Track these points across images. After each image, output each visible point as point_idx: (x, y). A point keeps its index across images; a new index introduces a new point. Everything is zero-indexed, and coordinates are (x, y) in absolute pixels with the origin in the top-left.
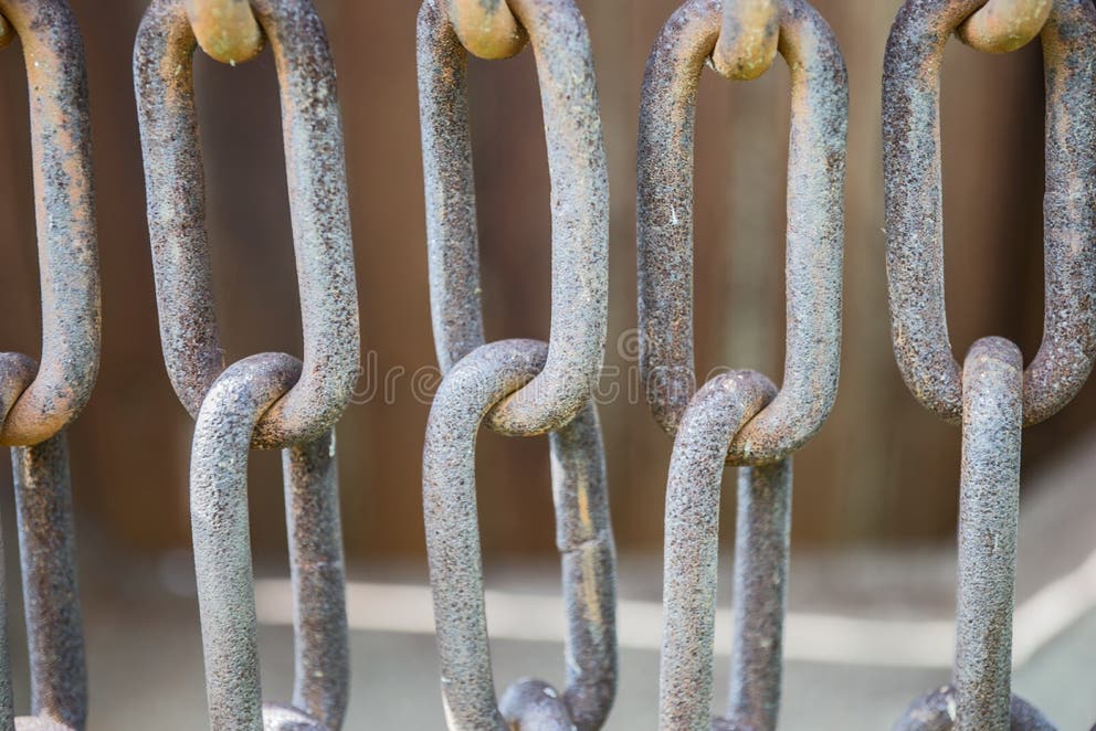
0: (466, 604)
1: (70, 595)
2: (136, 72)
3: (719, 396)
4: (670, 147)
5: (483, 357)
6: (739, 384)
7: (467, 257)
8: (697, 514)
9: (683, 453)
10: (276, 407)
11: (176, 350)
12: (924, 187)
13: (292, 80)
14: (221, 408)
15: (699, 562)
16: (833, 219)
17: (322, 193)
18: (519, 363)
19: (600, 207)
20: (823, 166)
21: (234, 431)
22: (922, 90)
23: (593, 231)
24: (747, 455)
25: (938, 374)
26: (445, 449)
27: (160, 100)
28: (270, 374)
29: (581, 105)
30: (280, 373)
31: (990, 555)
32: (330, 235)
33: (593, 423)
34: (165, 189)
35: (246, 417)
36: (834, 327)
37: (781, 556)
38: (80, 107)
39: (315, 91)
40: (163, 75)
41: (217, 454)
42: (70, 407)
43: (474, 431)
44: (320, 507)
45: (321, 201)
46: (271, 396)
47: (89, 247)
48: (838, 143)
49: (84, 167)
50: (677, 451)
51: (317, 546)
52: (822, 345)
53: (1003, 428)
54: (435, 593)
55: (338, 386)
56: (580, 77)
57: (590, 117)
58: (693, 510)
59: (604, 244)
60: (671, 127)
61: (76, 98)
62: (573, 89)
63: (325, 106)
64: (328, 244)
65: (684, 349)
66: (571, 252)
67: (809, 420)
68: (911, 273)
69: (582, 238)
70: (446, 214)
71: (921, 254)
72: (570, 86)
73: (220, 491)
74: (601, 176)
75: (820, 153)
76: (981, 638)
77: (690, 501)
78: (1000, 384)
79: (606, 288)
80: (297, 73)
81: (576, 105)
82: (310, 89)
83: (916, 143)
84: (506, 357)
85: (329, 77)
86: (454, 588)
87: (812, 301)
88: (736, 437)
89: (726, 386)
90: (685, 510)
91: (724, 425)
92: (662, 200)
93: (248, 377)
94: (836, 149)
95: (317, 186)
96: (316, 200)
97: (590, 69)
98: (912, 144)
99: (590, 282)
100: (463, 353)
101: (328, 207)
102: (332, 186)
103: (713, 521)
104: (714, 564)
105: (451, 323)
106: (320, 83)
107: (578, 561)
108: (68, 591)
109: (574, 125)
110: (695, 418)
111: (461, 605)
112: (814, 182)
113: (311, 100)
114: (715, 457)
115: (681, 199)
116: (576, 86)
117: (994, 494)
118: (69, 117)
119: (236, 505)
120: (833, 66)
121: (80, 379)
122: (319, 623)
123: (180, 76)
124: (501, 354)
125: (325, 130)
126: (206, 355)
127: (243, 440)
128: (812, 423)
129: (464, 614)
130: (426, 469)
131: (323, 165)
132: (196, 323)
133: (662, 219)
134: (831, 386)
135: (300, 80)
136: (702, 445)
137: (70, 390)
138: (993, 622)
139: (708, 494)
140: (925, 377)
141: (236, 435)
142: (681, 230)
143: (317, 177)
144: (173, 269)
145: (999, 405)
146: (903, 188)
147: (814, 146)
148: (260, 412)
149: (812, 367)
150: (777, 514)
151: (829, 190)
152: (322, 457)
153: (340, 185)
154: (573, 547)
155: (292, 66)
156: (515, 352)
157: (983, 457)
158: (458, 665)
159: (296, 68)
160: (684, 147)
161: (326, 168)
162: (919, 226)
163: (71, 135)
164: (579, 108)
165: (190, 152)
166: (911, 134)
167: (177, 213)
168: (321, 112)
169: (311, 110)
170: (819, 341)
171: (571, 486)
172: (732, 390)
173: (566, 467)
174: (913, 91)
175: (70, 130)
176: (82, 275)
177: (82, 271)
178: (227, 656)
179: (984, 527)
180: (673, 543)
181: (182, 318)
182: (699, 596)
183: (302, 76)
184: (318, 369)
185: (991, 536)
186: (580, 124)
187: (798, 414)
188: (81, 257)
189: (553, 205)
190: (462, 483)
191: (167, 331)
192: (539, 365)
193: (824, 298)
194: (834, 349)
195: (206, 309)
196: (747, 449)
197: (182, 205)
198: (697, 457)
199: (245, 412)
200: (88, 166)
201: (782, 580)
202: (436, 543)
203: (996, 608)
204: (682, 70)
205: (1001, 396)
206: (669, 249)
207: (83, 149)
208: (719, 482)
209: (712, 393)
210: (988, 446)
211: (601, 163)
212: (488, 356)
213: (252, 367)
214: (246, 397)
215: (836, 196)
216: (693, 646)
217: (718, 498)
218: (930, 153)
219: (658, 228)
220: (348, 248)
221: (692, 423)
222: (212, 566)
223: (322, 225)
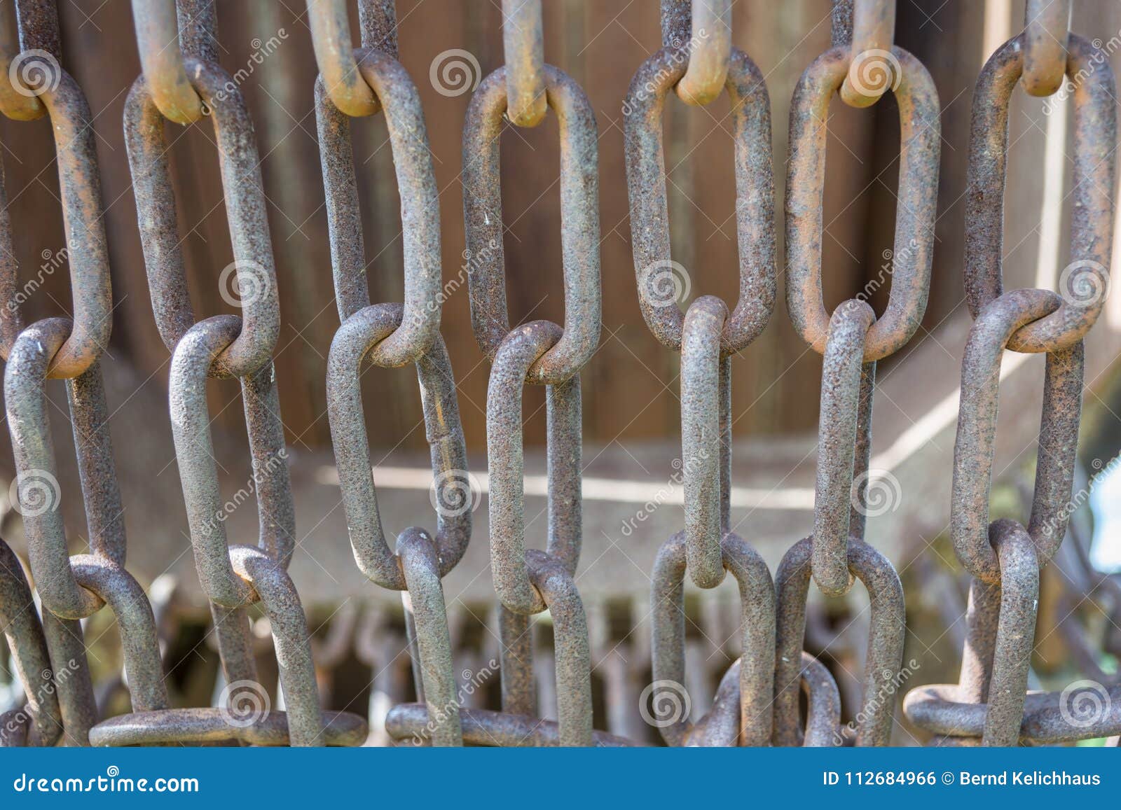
0: (358, 479)
1: (109, 475)
2: (125, 131)
3: (519, 339)
4: (482, 173)
5: (363, 316)
6: (534, 330)
7: (354, 249)
8: (506, 417)
9: (495, 377)
10: (226, 351)
11: (160, 314)
12: (652, 196)
13: (223, 135)
14: (186, 353)
15: (509, 448)
16: (590, 219)
17: (246, 209)
18: (388, 319)
19: (432, 214)
20: (581, 184)
21: (195, 367)
22: (648, 131)
23: (428, 232)
24: (541, 377)
25: (667, 322)
26: (338, 377)
27: (140, 149)
28: (220, 329)
29: (415, 146)
30: (229, 329)
31: (699, 442)
32: (253, 237)
33: (443, 358)
34: (147, 208)
35: (203, 358)
36: (595, 292)
37: (575, 443)
38: (89, 155)
39: (238, 141)
40: (142, 133)
41: (184, 383)
42: (93, 353)
43: (357, 364)
44: (266, 417)
45: (246, 214)
46: (222, 344)
47: (99, 248)
48: (591, 168)
49: (93, 195)
50: (492, 375)
51: (266, 442)
52: (587, 304)
53: (705, 357)
54: (340, 472)
55: (264, 335)
56: (412, 127)
57: (422, 154)
58: (503, 415)
59: (436, 239)
60: (481, 159)
61: (86, 150)
62: (409, 136)
63: (246, 151)
64: (252, 242)
65: (498, 307)
66: (413, 245)
67: (580, 354)
68: (647, 254)
69: (420, 235)
70: (338, 221)
71: (652, 241)
72: (407, 134)
73: (187, 407)
74: (431, 193)
75: (578, 174)
76: (696, 497)
77: (500, 409)
78: (704, 328)
79: (439, 268)
80: (225, 129)
81: (412, 146)
82: (234, 140)
83: (646, 167)
84: (378, 315)
85: (248, 132)
86: (350, 469)
87: (579, 274)
88: (533, 366)
89: (524, 332)
90: (498, 415)
91: (522, 358)
92: (478, 208)
93: (205, 332)
94: (589, 172)
95: (243, 204)
96: (243, 213)
97: (420, 122)
98: (643, 168)
99: (426, 265)
100: (352, 312)
101: (251, 218)
102: (253, 204)
103: (517, 422)
104: (520, 450)
105: (345, 293)
106: (241, 136)
107: (439, 449)
108: (107, 473)
109: (411, 160)
110: (503, 354)
111: (355, 479)
112: (575, 195)
113: (235, 147)
114: (516, 380)
115: (492, 208)
116: (410, 134)
117: (700, 401)
118: (80, 163)
119: (199, 416)
120: (585, 116)
121: (98, 334)
122: (270, 492)
123: (153, 132)
124: (374, 314)
125: (246, 167)
126: (181, 317)
127: (201, 373)
128: (583, 356)
129: (357, 485)
130: (328, 390)
131: (246, 191)
132: (173, 296)
133: (479, 221)
134: (594, 331)
135: (228, 134)
136: (507, 372)
137: (91, 342)
138: (703, 486)
139: (512, 404)
140: (659, 324)
141: (196, 370)
142: (492, 228)
143: (242, 198)
144: (155, 261)
145: (702, 342)
146: (638, 197)
147: (575, 171)
148: (213, 355)
149: (580, 318)
150: (571, 416)
151: (587, 199)
152: (265, 383)
153: (259, 203)
154: (435, 440)
155: (222, 125)
156: (384, 311)
157: (693, 376)
158: (357, 519)
159: (224, 127)
160: (491, 172)
161: (248, 192)
162: (650, 222)
163: (83, 174)
164: (413, 149)
165: (164, 183)
166: (642, 161)
167: (156, 224)
168: (243, 155)
169: (236, 154)
170: (585, 301)
171: (431, 400)
172: (529, 335)
173: (426, 387)
174: (642, 132)
175: (83, 172)
176: (95, 266)
177: (95, 264)
178: (200, 515)
179: (694, 423)
180: (492, 437)
181: (163, 293)
182: (509, 472)
183: (229, 132)
184: (250, 325)
185: (699, 429)
186: (415, 159)
187: (573, 350)
188: (94, 255)
189: (402, 213)
190: (351, 399)
191: (155, 302)
192: (399, 321)
193: (586, 272)
194: (596, 306)
195: (180, 287)
196: (541, 373)
197: (159, 218)
198: (504, 380)
199: (202, 355)
200: (97, 194)
201: (578, 460)
202: (337, 439)
203: (705, 476)
204: (487, 121)
205: (704, 336)
206: (485, 241)
207: (92, 183)
208: (520, 396)
209: (515, 337)
210: (695, 369)
211: (431, 185)
212: (366, 314)
213: (208, 325)
214: (202, 345)
215: (592, 204)
216: (508, 504)
217: (520, 407)
218: (656, 174)
219: (477, 227)
220: (266, 245)
221: (501, 357)
222: (185, 456)
223: (248, 230)
